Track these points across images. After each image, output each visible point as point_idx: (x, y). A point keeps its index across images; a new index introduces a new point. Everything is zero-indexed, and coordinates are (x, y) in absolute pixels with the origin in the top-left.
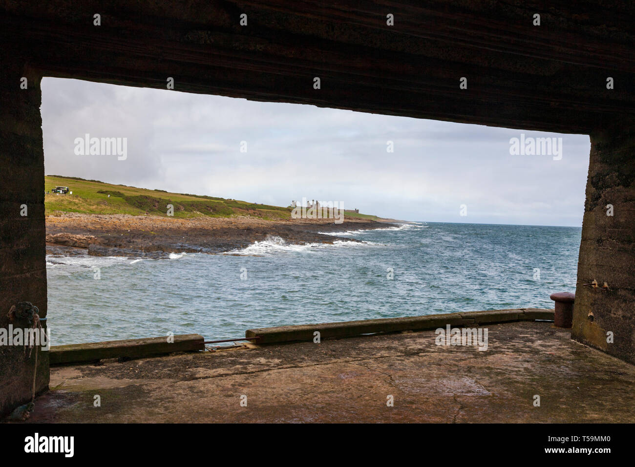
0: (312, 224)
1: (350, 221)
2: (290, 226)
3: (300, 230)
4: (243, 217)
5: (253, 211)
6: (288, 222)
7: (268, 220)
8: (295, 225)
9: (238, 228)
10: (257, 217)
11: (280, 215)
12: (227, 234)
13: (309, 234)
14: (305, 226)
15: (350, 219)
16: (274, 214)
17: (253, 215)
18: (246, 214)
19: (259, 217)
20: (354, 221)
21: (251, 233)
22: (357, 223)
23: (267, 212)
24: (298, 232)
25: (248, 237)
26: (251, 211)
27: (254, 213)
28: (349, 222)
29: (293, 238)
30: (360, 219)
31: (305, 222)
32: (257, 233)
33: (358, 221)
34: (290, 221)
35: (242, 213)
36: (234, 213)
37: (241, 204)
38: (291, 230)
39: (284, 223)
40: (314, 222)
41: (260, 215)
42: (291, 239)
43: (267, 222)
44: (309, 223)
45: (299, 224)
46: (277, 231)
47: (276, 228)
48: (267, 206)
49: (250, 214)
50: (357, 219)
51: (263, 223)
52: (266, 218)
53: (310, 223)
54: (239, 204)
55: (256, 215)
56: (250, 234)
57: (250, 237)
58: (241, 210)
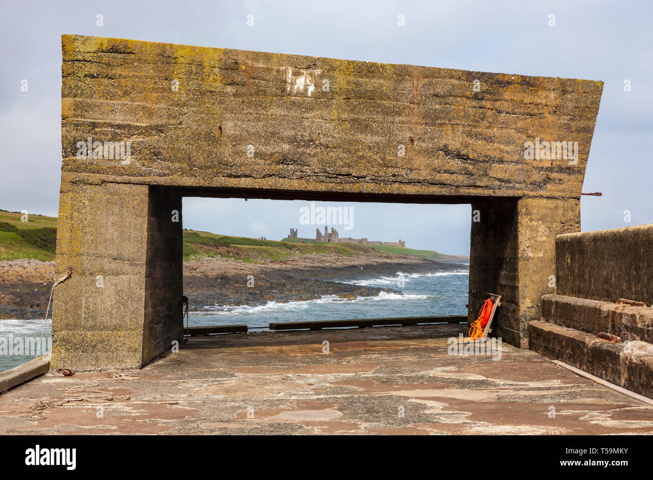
0: (324, 268)
1: (388, 261)
2: (288, 271)
3: (304, 277)
4: (210, 258)
5: (226, 249)
6: (284, 266)
7: (250, 262)
8: (297, 270)
9: (207, 277)
10: (233, 259)
11: (271, 255)
12: (191, 285)
13: (318, 283)
14: (312, 271)
15: (388, 257)
16: (260, 252)
17: (227, 255)
18: (215, 254)
19: (236, 259)
20: (395, 261)
21: (229, 283)
22: (401, 264)
23: (248, 249)
24: (302, 280)
25: (224, 290)
26: (223, 249)
27: (228, 252)
28: (386, 263)
29: (293, 290)
30: (405, 258)
31: (312, 265)
32: (235, 283)
33: (402, 261)
34: (288, 264)
35: (207, 252)
36: (195, 252)
37: (205, 238)
38: (290, 277)
39: (277, 266)
40: (328, 264)
41: (238, 255)
42: (291, 290)
43: (250, 265)
44: (319, 267)
45: (303, 268)
46: (268, 279)
47: (265, 274)
48: (249, 239)
49: (220, 254)
50: (401, 257)
51: (243, 267)
52: (247, 259)
53: (321, 265)
54: (202, 238)
55: (231, 254)
56: (227, 285)
57: (227, 290)
58: (205, 247)
